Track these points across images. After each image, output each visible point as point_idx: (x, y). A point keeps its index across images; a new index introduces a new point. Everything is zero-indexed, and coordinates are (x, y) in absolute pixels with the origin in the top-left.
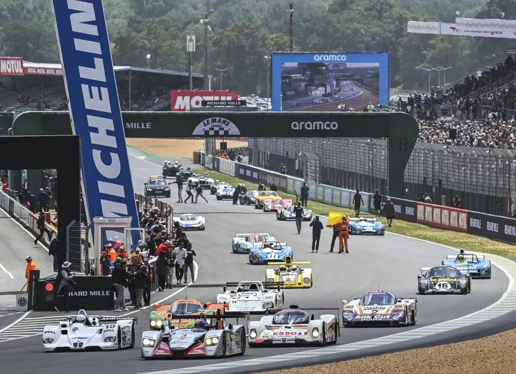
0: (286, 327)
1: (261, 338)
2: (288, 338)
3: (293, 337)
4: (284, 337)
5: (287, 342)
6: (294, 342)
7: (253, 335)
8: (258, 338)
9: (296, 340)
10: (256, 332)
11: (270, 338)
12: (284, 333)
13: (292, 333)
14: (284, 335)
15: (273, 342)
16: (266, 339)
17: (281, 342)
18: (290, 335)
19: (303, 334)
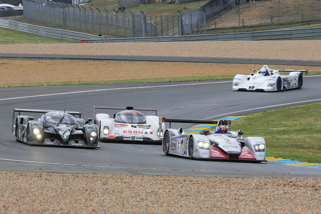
0: (132, 126)
1: (113, 135)
2: (136, 136)
3: (140, 135)
4: (133, 135)
5: (136, 139)
6: (142, 140)
7: (106, 131)
8: (111, 135)
9: (144, 138)
10: (108, 129)
11: (120, 135)
12: (133, 132)
13: (139, 132)
14: (133, 133)
15: (124, 139)
16: (117, 135)
17: (131, 139)
18: (138, 133)
19: (149, 133)
